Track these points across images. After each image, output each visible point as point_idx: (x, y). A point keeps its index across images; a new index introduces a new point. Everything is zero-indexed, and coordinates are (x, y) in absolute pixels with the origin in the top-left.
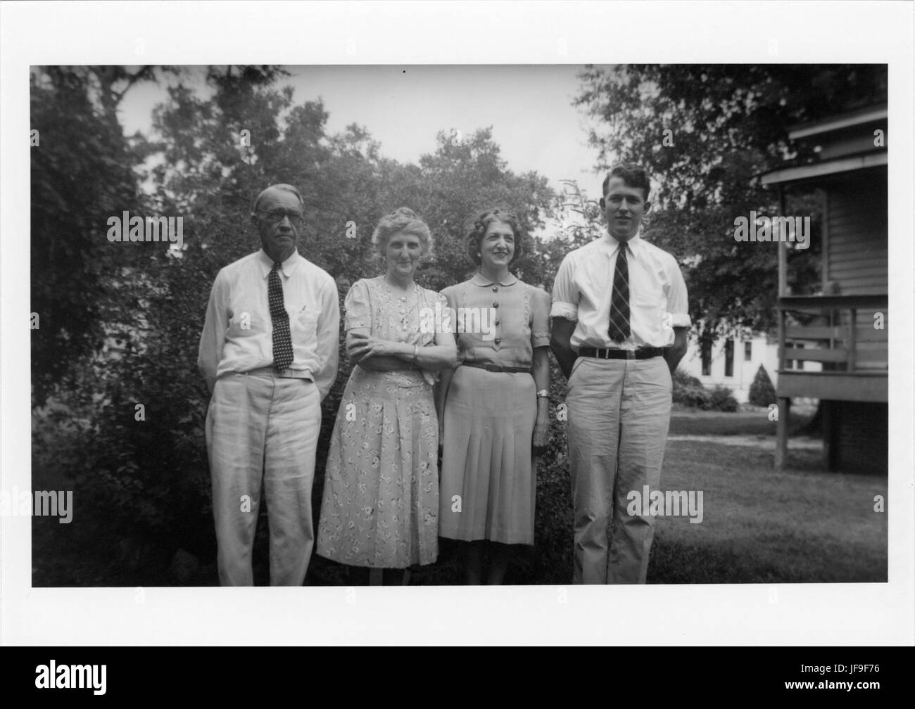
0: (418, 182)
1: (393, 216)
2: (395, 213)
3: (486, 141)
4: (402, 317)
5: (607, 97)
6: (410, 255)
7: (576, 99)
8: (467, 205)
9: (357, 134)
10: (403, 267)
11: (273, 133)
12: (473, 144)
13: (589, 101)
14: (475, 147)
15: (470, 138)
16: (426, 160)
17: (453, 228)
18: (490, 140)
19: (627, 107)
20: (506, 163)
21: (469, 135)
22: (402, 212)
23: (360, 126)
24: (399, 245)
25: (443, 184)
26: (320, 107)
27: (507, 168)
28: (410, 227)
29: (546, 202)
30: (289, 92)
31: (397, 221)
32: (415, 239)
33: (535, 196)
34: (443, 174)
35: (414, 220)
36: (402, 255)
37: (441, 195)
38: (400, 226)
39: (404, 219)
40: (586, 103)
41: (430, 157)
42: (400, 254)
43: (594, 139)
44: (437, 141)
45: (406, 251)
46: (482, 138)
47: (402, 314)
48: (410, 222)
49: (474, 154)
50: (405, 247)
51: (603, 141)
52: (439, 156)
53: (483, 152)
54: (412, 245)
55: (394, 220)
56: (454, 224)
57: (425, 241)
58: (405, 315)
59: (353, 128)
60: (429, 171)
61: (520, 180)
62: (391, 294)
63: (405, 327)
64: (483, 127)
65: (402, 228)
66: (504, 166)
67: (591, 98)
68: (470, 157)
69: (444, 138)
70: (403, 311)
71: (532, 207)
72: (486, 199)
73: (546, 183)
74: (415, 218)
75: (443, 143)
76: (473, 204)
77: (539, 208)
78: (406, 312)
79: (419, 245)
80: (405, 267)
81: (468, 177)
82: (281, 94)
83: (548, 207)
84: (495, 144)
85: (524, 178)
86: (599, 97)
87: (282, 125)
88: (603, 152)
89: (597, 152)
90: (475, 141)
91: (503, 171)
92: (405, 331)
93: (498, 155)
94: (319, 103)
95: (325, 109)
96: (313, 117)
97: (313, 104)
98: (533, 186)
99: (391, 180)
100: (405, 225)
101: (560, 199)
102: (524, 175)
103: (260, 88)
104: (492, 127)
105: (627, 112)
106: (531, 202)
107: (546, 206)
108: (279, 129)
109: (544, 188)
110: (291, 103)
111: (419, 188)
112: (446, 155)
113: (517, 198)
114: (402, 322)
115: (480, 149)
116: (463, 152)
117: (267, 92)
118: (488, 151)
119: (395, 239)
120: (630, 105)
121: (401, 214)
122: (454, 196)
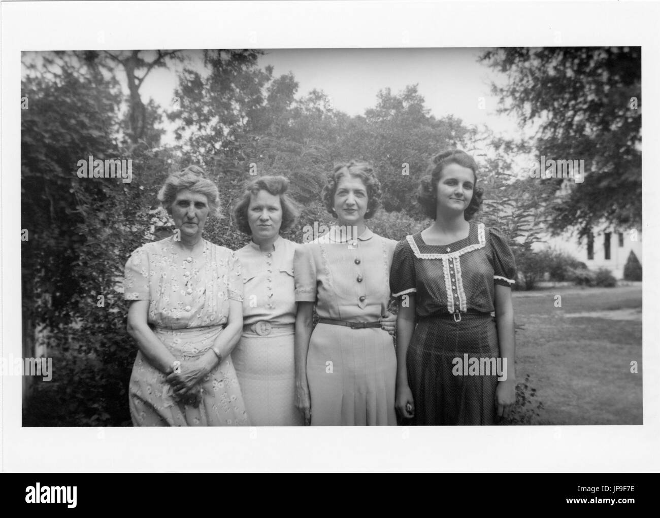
0: (365, 128)
1: (182, 173)
2: (183, 171)
3: (414, 95)
4: (185, 279)
5: (504, 54)
6: (196, 215)
7: (480, 57)
8: (403, 143)
9: (317, 96)
10: (188, 227)
11: (259, 100)
12: (404, 98)
13: (489, 58)
14: (406, 100)
15: (402, 93)
16: (370, 113)
17: (394, 160)
18: (417, 94)
19: (520, 61)
20: (430, 110)
21: (401, 91)
22: (191, 170)
23: (318, 90)
24: (186, 203)
25: (384, 129)
26: (292, 78)
27: (431, 114)
28: (198, 186)
29: (462, 137)
30: (270, 69)
31: (185, 179)
32: (203, 199)
33: (453, 133)
34: (382, 122)
35: (203, 179)
36: (188, 215)
37: (383, 137)
38: (187, 185)
39: (192, 177)
40: (487, 59)
41: (372, 110)
42: (187, 214)
43: (495, 89)
44: (377, 98)
45: (192, 210)
46: (411, 93)
47: (187, 276)
48: (199, 181)
49: (405, 104)
50: (192, 206)
51: (502, 90)
52: (378, 109)
53: (412, 102)
54: (199, 205)
55: (182, 178)
56: (394, 158)
57: (212, 201)
58: (190, 277)
59: (314, 92)
60: (373, 120)
61: (441, 122)
62: (176, 256)
63: (190, 290)
64: (411, 85)
65: (190, 186)
66: (429, 113)
67: (491, 56)
68: (403, 108)
69: (382, 95)
70: (188, 273)
71: (452, 142)
72: (417, 137)
73: (460, 123)
74: (205, 178)
75: (381, 98)
76: (408, 142)
77: (457, 142)
78: (191, 274)
79: (207, 206)
80: (192, 227)
81: (402, 122)
82: (264, 71)
83: (464, 141)
84: (421, 97)
85: (444, 120)
86: (497, 54)
87: (265, 94)
88: (502, 99)
89: (498, 99)
90: (406, 95)
91: (428, 116)
92: (189, 294)
93: (423, 104)
94: (290, 76)
95: (296, 80)
96: (287, 87)
97: (287, 76)
98: (451, 126)
99: (345, 128)
100: (193, 183)
101: (473, 134)
102: (444, 118)
103: (247, 68)
104: (418, 85)
105: (520, 64)
106: (451, 138)
107: (462, 141)
108: (263, 97)
109: (460, 127)
110: (271, 78)
111: (366, 132)
112: (383, 107)
113: (440, 135)
114: (186, 285)
115: (410, 101)
116: (397, 104)
117: (253, 71)
118: (416, 102)
119: (181, 197)
120: (522, 59)
121: (190, 172)
122: (392, 137)
